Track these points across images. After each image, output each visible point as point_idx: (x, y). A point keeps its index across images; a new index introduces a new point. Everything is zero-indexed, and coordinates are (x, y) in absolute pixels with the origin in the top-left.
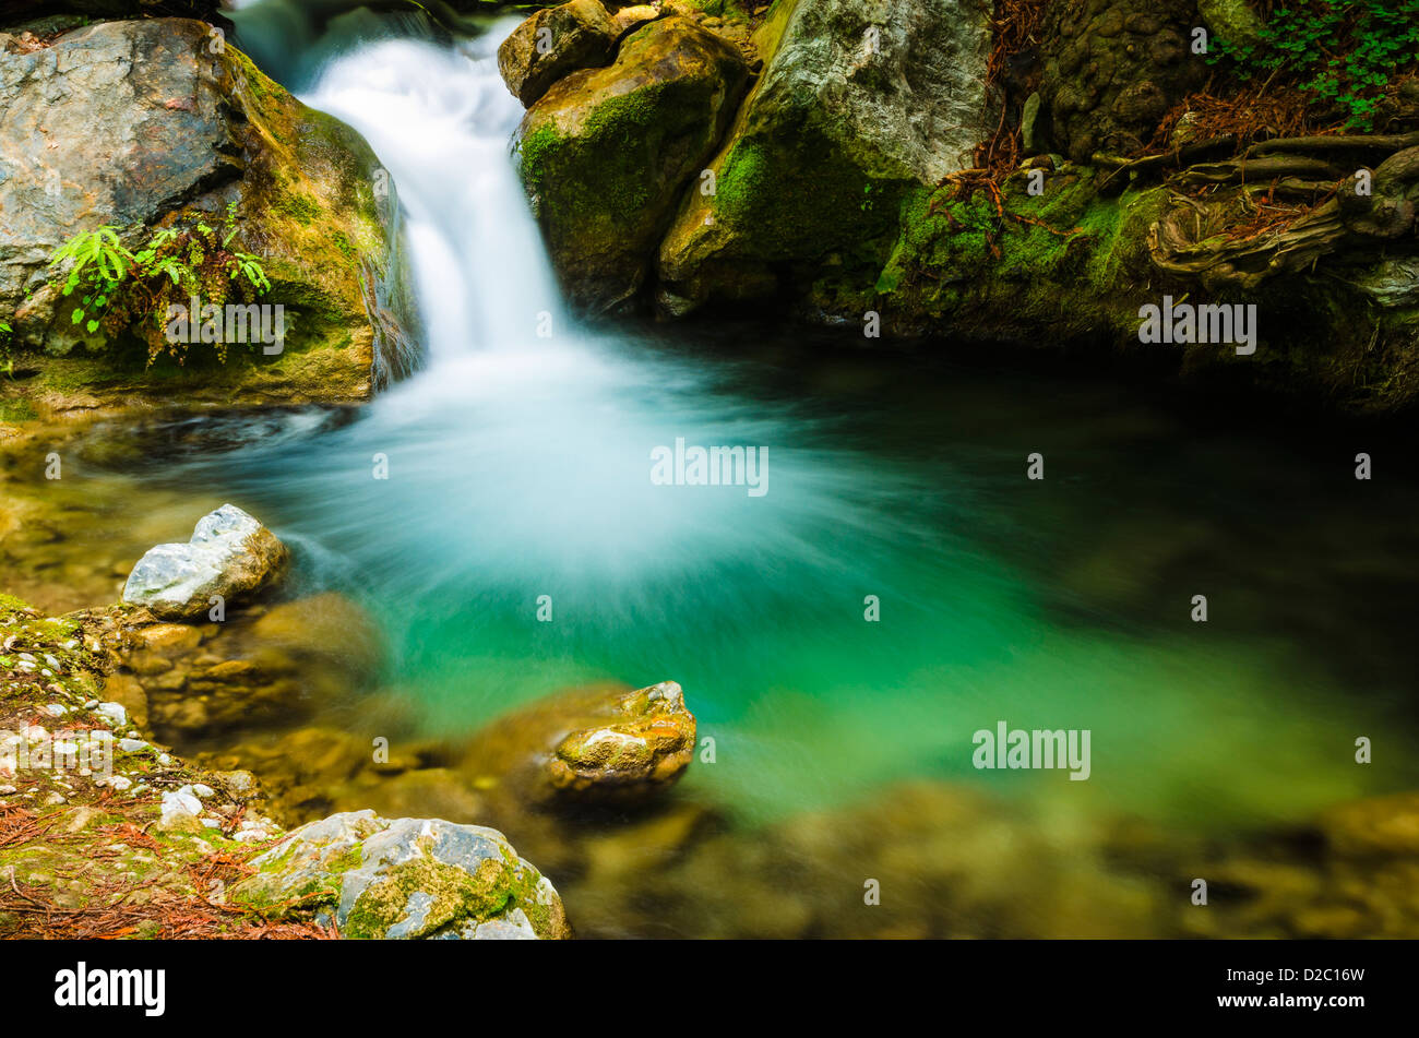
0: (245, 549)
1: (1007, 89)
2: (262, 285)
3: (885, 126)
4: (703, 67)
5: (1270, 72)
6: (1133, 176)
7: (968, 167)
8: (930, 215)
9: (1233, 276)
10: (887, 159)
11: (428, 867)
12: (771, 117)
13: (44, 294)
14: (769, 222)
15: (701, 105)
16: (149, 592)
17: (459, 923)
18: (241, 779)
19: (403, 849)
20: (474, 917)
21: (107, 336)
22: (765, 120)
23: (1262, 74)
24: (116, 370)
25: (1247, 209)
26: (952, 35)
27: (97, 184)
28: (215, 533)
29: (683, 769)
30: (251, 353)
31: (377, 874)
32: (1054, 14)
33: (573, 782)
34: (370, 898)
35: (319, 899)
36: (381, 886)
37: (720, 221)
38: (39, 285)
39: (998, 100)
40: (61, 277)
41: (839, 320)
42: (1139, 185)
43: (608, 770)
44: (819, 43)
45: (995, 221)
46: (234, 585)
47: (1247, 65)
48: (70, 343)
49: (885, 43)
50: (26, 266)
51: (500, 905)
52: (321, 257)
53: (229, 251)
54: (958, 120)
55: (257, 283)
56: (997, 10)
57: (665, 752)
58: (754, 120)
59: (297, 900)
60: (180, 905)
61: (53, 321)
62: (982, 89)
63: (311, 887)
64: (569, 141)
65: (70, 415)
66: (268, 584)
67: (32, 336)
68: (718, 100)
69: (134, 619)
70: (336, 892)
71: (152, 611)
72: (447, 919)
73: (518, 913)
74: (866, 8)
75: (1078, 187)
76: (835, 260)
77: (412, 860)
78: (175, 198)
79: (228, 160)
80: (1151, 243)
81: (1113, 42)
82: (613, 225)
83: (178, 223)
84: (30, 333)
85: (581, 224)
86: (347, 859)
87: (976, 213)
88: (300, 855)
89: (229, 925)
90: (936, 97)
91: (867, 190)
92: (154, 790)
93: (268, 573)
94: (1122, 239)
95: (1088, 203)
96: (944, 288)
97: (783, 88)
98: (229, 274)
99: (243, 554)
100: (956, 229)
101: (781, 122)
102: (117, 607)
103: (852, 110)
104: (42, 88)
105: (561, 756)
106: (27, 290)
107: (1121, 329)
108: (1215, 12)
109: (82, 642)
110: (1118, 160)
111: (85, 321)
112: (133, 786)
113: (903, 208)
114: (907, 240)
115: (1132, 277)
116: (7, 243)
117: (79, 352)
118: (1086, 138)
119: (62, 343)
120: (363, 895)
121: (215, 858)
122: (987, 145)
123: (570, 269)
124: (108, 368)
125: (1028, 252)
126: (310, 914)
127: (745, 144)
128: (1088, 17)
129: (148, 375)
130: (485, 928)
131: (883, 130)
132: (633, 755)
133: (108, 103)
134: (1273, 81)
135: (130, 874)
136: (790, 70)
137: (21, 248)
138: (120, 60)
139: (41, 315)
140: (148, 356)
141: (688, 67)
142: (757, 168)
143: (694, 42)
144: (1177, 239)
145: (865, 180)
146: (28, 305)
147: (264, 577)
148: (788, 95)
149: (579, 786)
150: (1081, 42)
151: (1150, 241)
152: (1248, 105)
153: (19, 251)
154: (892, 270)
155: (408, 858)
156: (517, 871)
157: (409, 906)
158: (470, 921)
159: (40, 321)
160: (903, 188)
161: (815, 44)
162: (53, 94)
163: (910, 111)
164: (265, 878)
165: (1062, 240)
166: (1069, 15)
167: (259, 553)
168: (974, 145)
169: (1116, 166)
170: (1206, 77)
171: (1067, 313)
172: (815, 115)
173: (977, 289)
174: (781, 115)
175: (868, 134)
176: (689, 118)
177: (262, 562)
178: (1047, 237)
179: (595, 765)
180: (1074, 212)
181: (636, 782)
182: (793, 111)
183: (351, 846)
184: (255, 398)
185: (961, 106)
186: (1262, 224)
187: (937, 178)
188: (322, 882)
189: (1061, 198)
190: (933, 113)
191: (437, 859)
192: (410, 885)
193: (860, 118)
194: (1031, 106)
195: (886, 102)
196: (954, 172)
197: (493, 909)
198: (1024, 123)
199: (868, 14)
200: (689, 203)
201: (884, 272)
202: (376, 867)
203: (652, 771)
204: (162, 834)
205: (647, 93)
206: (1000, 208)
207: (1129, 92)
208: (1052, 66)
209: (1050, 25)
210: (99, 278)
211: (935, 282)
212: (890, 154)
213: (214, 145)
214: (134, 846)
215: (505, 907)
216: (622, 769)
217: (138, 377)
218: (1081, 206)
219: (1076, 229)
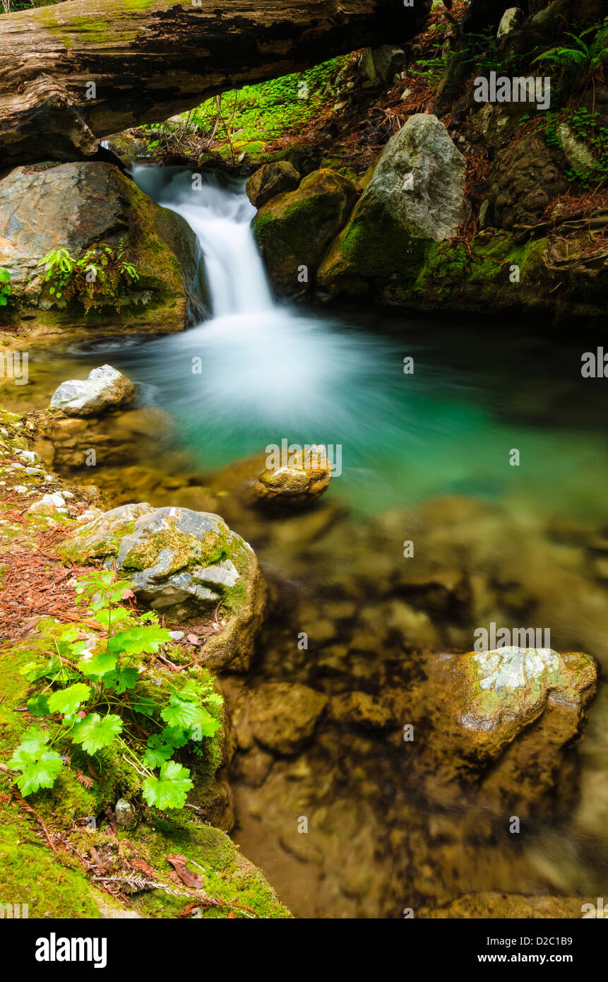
0: (113, 385)
1: (473, 200)
2: (136, 278)
3: (419, 213)
4: (337, 188)
5: (598, 183)
6: (532, 234)
7: (455, 235)
8: (438, 255)
9: (585, 271)
10: (419, 229)
11: (173, 535)
12: (367, 208)
13: (37, 281)
14: (365, 258)
15: (336, 206)
16: (62, 403)
17: (191, 567)
18: (92, 489)
19: (157, 524)
20: (200, 564)
21: (66, 301)
22: (364, 209)
23: (594, 185)
24: (71, 317)
25: (592, 241)
26: (448, 176)
27: (61, 231)
28: (99, 377)
29: (325, 488)
30: (132, 310)
31: (141, 538)
32: (496, 162)
33: (267, 494)
34: (136, 552)
35: (106, 552)
36: (142, 545)
37: (344, 258)
38: (35, 276)
39: (468, 206)
40: (44, 273)
41: (396, 303)
42: (536, 238)
43: (286, 488)
44: (390, 175)
45: (468, 257)
46: (106, 401)
47: (587, 181)
48: (50, 304)
49: (418, 176)
50: (29, 268)
51: (217, 557)
52: (163, 266)
53: (121, 261)
54: (451, 214)
55: (133, 276)
56: (468, 166)
57: (316, 480)
58: (359, 210)
59: (93, 553)
60: (26, 555)
61: (42, 293)
62: (461, 201)
63: (102, 545)
64: (276, 221)
65: (50, 336)
66: (125, 402)
67: (33, 301)
68: (343, 204)
69: (55, 416)
70: (116, 548)
71: (64, 412)
72: (183, 565)
73: (228, 562)
74: (411, 160)
75: (506, 241)
76: (395, 276)
77: (162, 530)
78: (96, 237)
79: (120, 221)
80: (545, 259)
81: (524, 172)
82: (296, 261)
83: (97, 248)
84: (32, 299)
85: (281, 260)
86: (125, 529)
87: (459, 254)
88: (98, 526)
89: (51, 567)
90: (441, 203)
91: (410, 243)
92: (40, 494)
93: (124, 397)
94: (527, 262)
95: (510, 248)
96: (445, 286)
97: (373, 194)
98: (120, 272)
99: (112, 387)
100: (450, 261)
101: (372, 210)
102: (47, 410)
103: (404, 205)
104: (38, 190)
105: (261, 481)
106: (29, 279)
107: (526, 303)
108: (573, 156)
109: (25, 424)
110: (525, 226)
111: (55, 293)
112: (29, 491)
113: (426, 252)
114: (427, 266)
115: (531, 279)
116: (20, 257)
117: (54, 308)
118: (510, 218)
119: (46, 304)
120: (131, 550)
121: (56, 528)
122: (463, 226)
123: (277, 280)
124: (67, 316)
125: (483, 270)
126: (101, 561)
127: (355, 221)
128: (513, 161)
129: (86, 319)
130: (208, 571)
131: (418, 215)
132: (299, 481)
133: (67, 196)
134: (600, 188)
135: (4, 537)
136: (376, 186)
137: (26, 259)
138: (73, 177)
139: (36, 291)
140: (85, 310)
141: (331, 188)
142: (360, 232)
143: (332, 178)
144: (557, 256)
145: (409, 238)
146: (30, 286)
147: (122, 399)
148: (375, 197)
149: (270, 496)
150: (509, 173)
151: (544, 258)
152: (588, 199)
153: (25, 260)
154: (420, 280)
155: (160, 529)
156: (228, 538)
157: (160, 557)
158: (198, 567)
159: (36, 294)
160: (427, 242)
161: (388, 175)
162: (43, 192)
163: (430, 208)
164: (77, 540)
165: (498, 265)
166: (503, 162)
167: (120, 387)
168: (457, 226)
169: (525, 229)
170: (567, 188)
171: (500, 297)
172: (387, 207)
173: (459, 288)
174: (372, 207)
175: (411, 217)
176: (331, 211)
177: (121, 391)
178: (491, 263)
179: (279, 486)
180: (504, 252)
181: (301, 494)
182: (378, 204)
183: (128, 522)
184: (133, 330)
185: (452, 208)
186: (599, 246)
187: (441, 239)
188: (108, 542)
189: (498, 246)
190: (439, 210)
191: (178, 530)
192: (161, 545)
193: (407, 209)
194: (484, 207)
195: (419, 203)
196: (448, 237)
197: (212, 560)
198: (481, 215)
199: (412, 163)
200: (329, 252)
201: (417, 281)
202: (141, 534)
203: (308, 489)
204: (30, 515)
205: (312, 199)
206: (470, 251)
207: (532, 194)
208: (495, 187)
209: (494, 167)
210: (61, 272)
211: (440, 285)
212: (421, 227)
213: (115, 214)
214: (12, 521)
215: (219, 559)
216: (293, 488)
217: (81, 320)
218: (507, 249)
219: (505, 259)
